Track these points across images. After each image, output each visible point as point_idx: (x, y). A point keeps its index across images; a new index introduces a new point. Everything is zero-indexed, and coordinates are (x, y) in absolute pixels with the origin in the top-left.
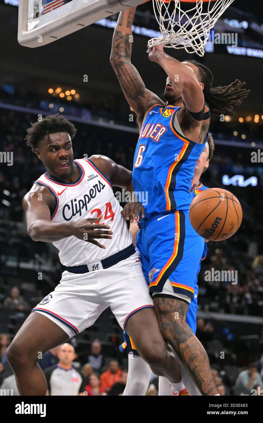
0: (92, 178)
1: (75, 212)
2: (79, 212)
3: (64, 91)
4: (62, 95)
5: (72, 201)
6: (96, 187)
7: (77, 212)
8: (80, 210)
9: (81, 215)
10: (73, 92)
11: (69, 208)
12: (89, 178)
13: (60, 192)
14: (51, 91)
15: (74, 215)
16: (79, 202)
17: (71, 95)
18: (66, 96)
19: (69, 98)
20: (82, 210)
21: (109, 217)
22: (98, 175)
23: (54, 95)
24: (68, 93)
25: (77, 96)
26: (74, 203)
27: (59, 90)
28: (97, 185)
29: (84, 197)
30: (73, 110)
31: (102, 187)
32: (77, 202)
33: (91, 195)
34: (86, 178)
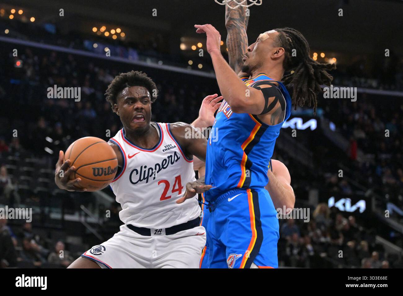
0: (168, 148)
1: (142, 178)
2: (146, 179)
3: (108, 30)
4: (107, 34)
5: (142, 167)
6: (170, 158)
7: (144, 179)
8: (147, 178)
9: (147, 182)
10: (119, 30)
11: (137, 173)
12: (165, 148)
13: (130, 155)
14: (95, 30)
15: (140, 180)
16: (149, 169)
17: (116, 33)
18: (111, 35)
19: (115, 37)
20: (149, 178)
21: (176, 190)
22: (176, 146)
23: (99, 34)
24: (113, 32)
25: (123, 35)
26: (143, 169)
27: (103, 29)
28: (171, 156)
29: (156, 165)
30: (118, 50)
31: (176, 158)
32: (147, 169)
33: (163, 165)
34: (162, 147)
